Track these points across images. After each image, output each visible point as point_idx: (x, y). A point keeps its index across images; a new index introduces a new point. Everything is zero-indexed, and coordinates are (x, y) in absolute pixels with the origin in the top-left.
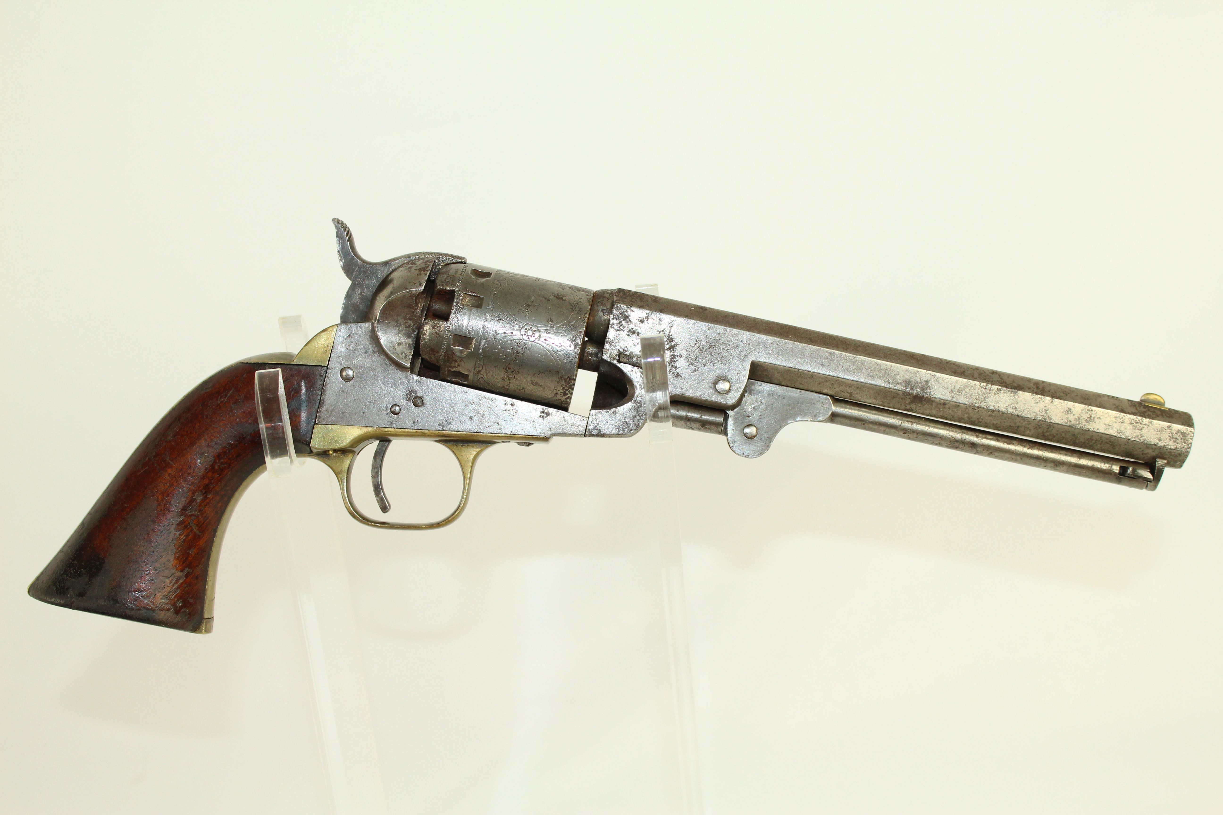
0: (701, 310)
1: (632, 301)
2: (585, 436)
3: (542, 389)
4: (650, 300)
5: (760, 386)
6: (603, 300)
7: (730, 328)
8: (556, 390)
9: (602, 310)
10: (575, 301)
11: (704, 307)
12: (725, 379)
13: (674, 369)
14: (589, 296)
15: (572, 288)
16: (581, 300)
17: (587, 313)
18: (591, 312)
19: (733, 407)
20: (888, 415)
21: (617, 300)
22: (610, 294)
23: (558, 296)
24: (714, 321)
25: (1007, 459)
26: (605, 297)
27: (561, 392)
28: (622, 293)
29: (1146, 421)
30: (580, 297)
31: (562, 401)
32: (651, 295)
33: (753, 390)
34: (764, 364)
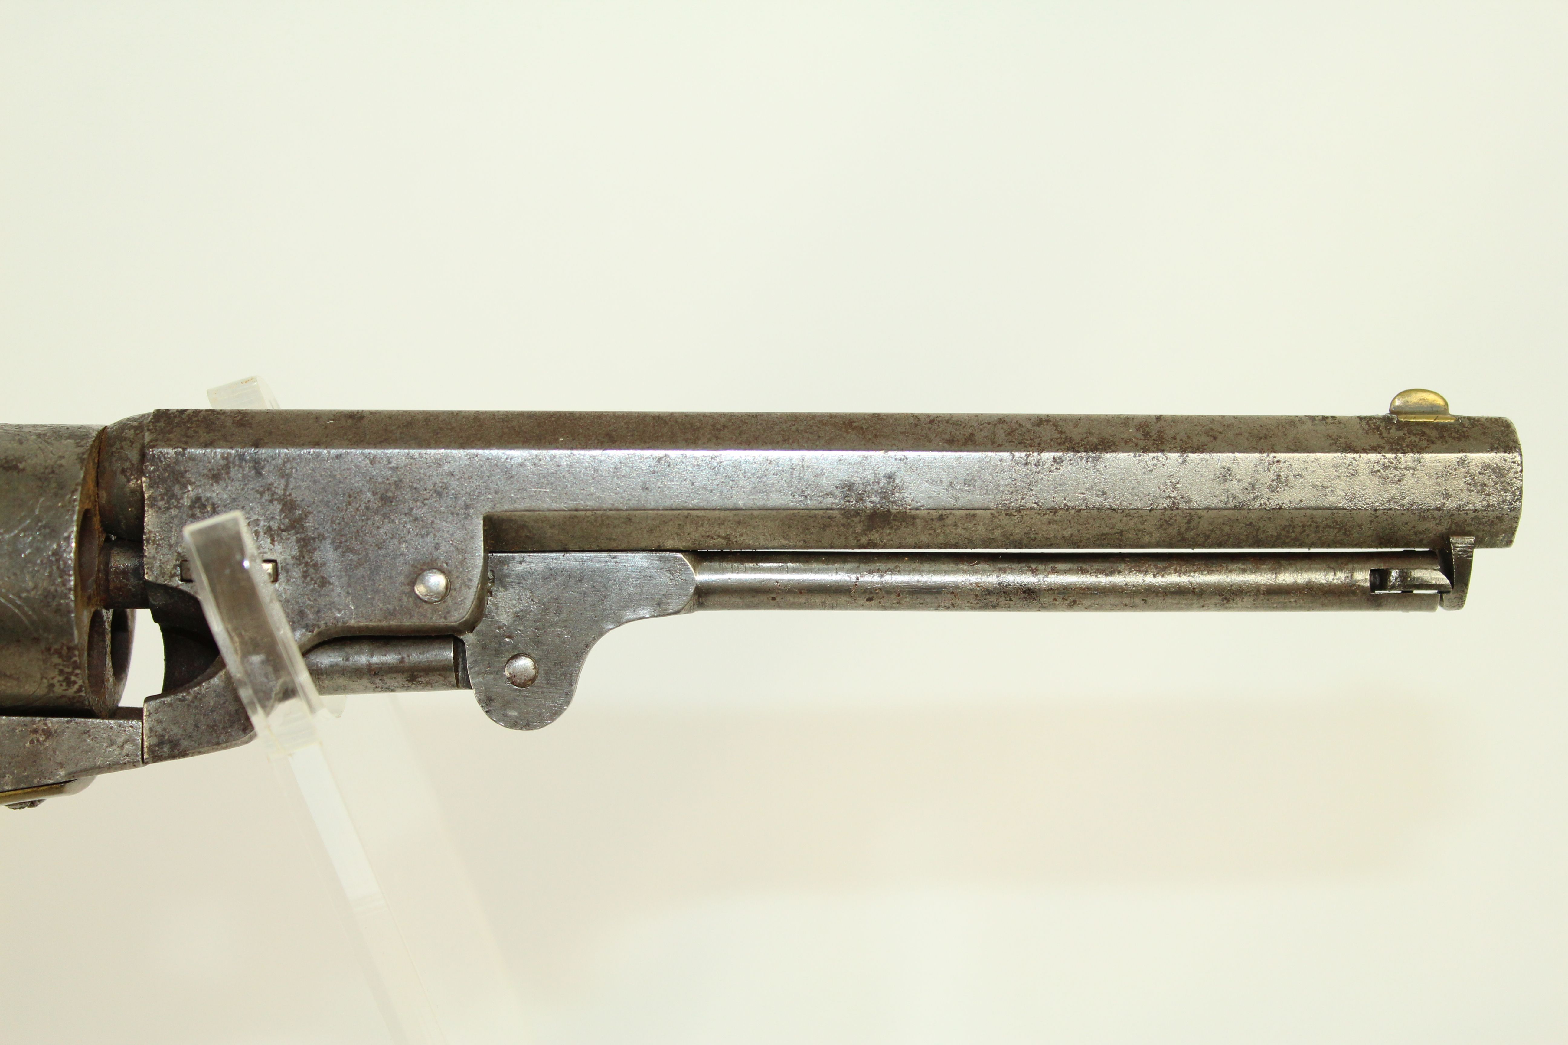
0: (350, 421)
1: (188, 437)
2: (144, 762)
3: (15, 683)
4: (229, 423)
5: (521, 563)
6: (122, 448)
7: (419, 451)
8: (46, 678)
9: (123, 471)
10: (46, 468)
11: (358, 412)
12: (431, 567)
13: (311, 571)
14: (82, 446)
15: (45, 435)
16: (63, 462)
17: (76, 490)
18: (100, 481)
19: (470, 626)
20: (824, 566)
21: (151, 441)
22: (136, 428)
23: (7, 462)
24: (381, 442)
25: (1113, 608)
26: (125, 439)
27: (59, 681)
28: (163, 420)
29: (1407, 459)
30: (60, 454)
31: (69, 699)
32: (232, 411)
33: (508, 576)
34: (515, 515)
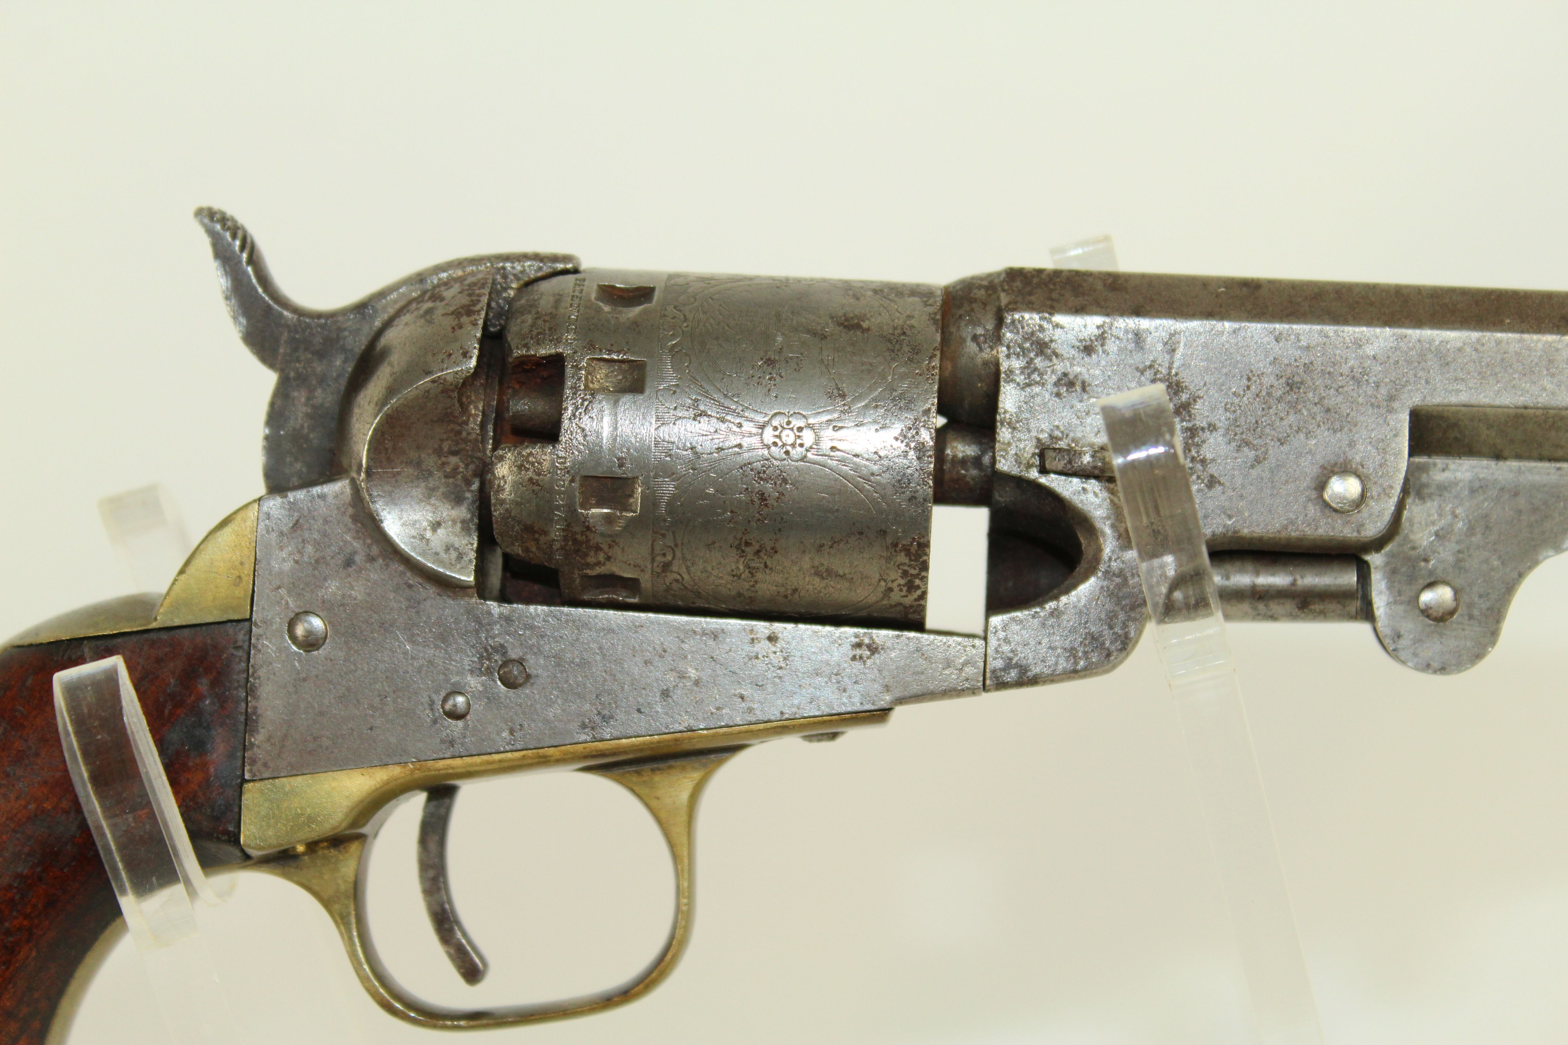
0: (1245, 289)
1: (1052, 300)
2: (985, 688)
3: (847, 584)
4: (1099, 286)
5: (1444, 470)
6: (972, 310)
7: (1336, 328)
8: (885, 581)
9: (975, 338)
10: (895, 328)
11: (1253, 280)
12: (1344, 469)
13: (1199, 466)
14: (930, 305)
15: (882, 291)
16: (913, 322)
17: (935, 356)
18: (945, 349)
19: (1378, 544)
21: (1010, 303)
22: (987, 288)
23: (847, 320)
24: (1288, 316)
26: (975, 300)
27: (899, 585)
28: (1018, 280)
30: (908, 313)
31: (905, 607)
32: (1100, 273)
33: (1427, 486)
34: (1448, 411)
